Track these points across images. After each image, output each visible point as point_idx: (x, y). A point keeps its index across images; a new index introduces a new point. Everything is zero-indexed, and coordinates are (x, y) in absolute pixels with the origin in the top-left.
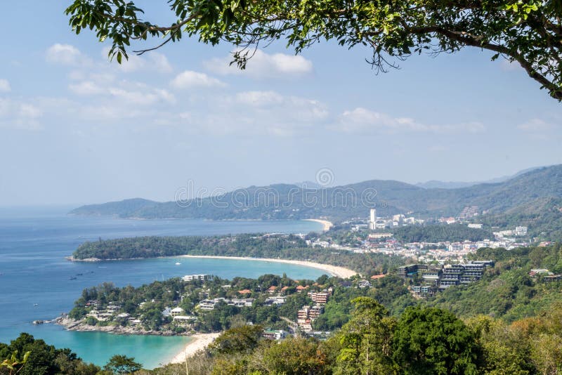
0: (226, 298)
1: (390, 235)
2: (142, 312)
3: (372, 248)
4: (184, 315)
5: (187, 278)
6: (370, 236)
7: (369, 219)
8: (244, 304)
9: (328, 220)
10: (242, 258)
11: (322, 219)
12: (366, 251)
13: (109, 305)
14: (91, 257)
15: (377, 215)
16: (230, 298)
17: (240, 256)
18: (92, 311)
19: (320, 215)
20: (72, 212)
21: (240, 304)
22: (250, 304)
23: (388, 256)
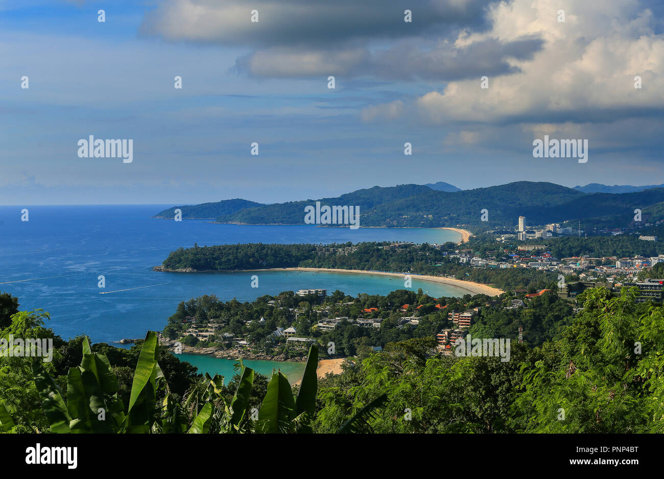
0: (349, 317)
1: (544, 247)
2: (249, 331)
3: (522, 262)
4: (300, 336)
5: (301, 293)
6: (519, 248)
7: (518, 228)
8: (371, 324)
9: (466, 229)
10: (365, 272)
11: (460, 228)
12: (515, 266)
13: (209, 322)
14: (185, 267)
15: (527, 223)
16: (355, 317)
17: (363, 269)
18: (191, 330)
19: (458, 223)
20: (160, 214)
21: (367, 324)
22: (377, 325)
23: (541, 272)
